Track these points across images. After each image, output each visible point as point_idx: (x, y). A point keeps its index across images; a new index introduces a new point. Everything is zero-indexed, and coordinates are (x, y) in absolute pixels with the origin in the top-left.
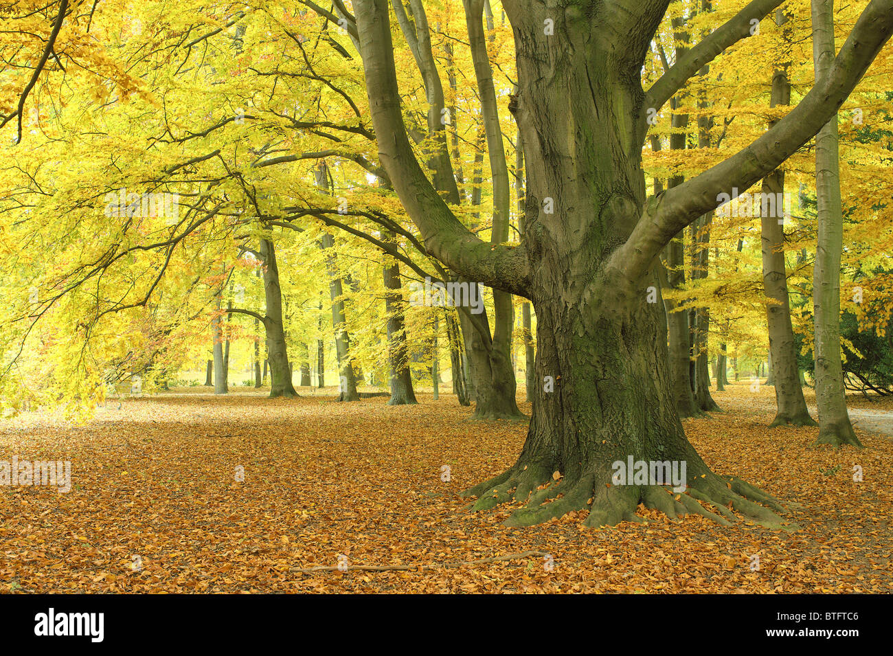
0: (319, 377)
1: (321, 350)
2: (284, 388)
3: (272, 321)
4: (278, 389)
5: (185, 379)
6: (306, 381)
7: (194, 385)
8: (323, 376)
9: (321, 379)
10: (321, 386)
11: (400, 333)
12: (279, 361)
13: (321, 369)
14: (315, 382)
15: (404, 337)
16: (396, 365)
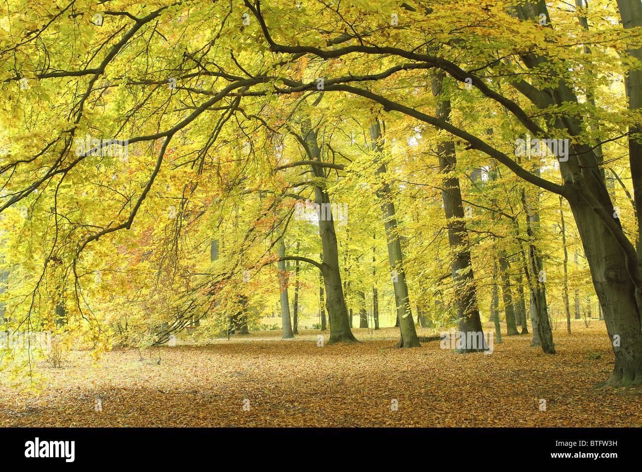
0: (375, 321)
1: (375, 297)
2: (342, 334)
3: (328, 267)
4: (337, 335)
5: (266, 324)
6: (364, 324)
7: (274, 329)
8: (378, 319)
9: (377, 322)
10: (377, 328)
11: (466, 270)
12: (337, 307)
13: (376, 314)
14: (371, 324)
15: (471, 274)
16: (465, 307)
